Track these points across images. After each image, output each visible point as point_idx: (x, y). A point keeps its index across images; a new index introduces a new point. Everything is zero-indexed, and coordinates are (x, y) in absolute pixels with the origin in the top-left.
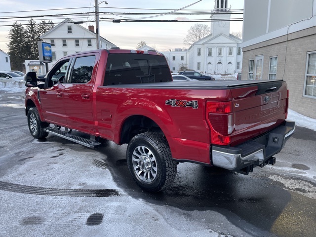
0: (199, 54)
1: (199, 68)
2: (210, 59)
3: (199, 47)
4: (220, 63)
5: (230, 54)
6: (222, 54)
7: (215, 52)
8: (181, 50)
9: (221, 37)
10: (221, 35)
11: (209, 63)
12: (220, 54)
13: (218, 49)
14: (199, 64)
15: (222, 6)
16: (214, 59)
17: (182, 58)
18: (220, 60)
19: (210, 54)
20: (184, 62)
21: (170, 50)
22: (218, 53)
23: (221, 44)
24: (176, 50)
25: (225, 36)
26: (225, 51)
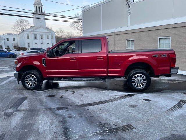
0: (28, 38)
1: (29, 46)
2: (36, 41)
3: (28, 33)
4: (42, 43)
5: (48, 38)
6: (43, 38)
7: (38, 37)
8: (12, 35)
9: (41, 28)
10: (41, 27)
11: (36, 43)
12: (42, 38)
13: (40, 35)
14: (29, 43)
15: (39, 10)
16: (38, 41)
17: (14, 40)
18: (42, 42)
19: (35, 38)
20: (16, 42)
21: (3, 34)
22: (40, 38)
23: (42, 32)
24: (8, 34)
25: (44, 28)
26: (45, 37)
